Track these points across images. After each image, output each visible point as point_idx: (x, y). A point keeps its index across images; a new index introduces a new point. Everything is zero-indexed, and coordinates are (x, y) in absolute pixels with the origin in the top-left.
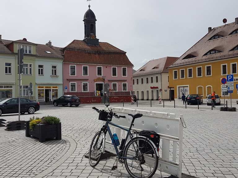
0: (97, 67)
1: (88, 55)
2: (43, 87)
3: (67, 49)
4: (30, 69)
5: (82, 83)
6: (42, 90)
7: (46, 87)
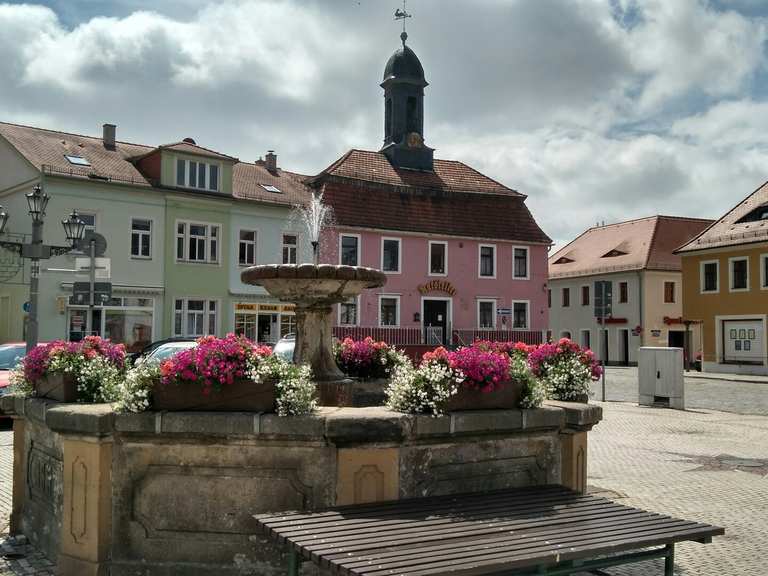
0: (430, 242)
1: (400, 201)
2: (251, 308)
3: (331, 179)
4: (214, 244)
5: (380, 297)
6: (249, 316)
7: (261, 308)
